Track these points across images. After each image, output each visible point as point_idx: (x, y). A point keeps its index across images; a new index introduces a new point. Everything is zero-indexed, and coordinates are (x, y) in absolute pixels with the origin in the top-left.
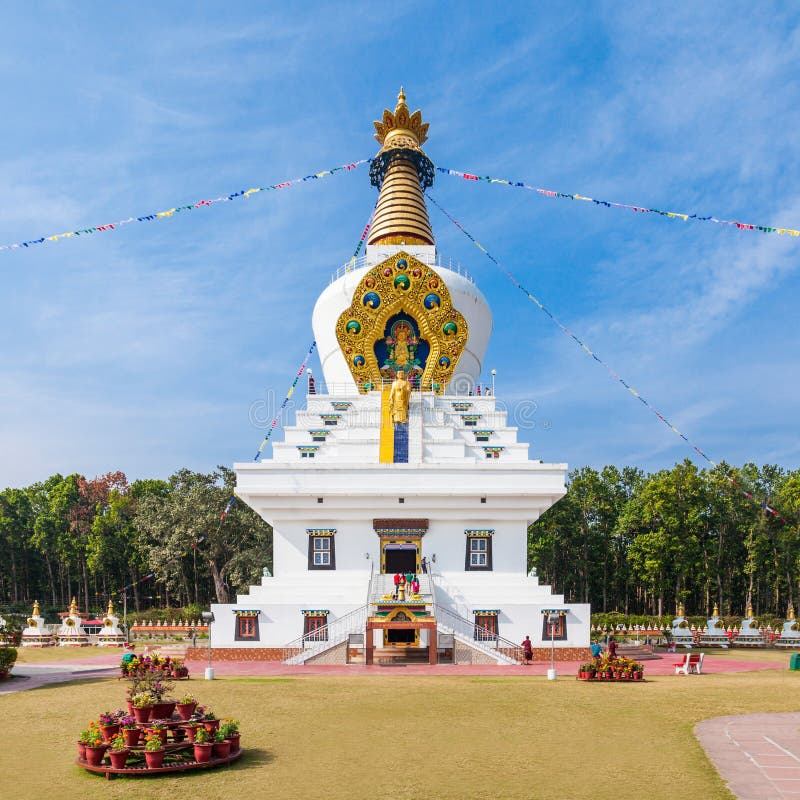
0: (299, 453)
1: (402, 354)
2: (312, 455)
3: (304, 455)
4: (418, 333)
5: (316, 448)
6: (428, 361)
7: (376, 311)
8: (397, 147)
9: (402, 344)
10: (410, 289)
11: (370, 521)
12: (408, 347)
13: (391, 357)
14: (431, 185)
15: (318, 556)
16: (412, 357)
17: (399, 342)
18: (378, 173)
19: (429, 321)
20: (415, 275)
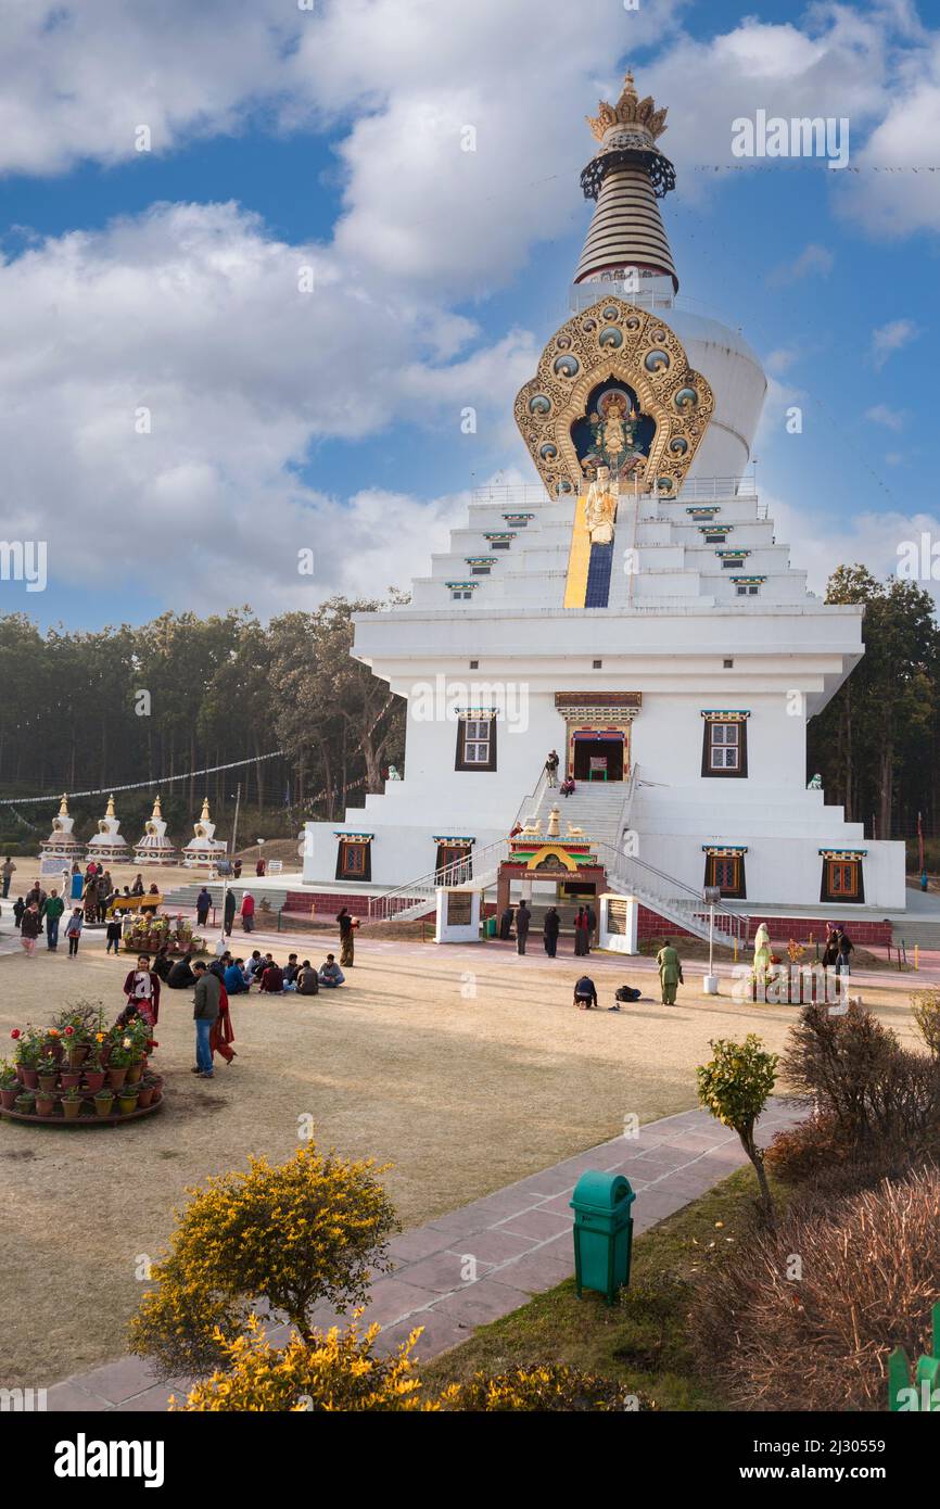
0: (449, 593)
1: (614, 438)
2: (468, 596)
3: (457, 596)
4: (636, 406)
5: (474, 584)
6: (652, 446)
7: (573, 379)
8: (617, 149)
9: (614, 423)
10: (623, 346)
11: (549, 694)
12: (623, 426)
13: (598, 442)
14: (673, 187)
15: (472, 748)
16: (630, 441)
17: (610, 421)
18: (593, 183)
19: (652, 389)
20: (630, 326)
